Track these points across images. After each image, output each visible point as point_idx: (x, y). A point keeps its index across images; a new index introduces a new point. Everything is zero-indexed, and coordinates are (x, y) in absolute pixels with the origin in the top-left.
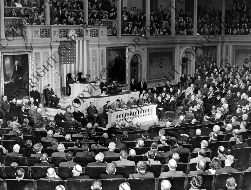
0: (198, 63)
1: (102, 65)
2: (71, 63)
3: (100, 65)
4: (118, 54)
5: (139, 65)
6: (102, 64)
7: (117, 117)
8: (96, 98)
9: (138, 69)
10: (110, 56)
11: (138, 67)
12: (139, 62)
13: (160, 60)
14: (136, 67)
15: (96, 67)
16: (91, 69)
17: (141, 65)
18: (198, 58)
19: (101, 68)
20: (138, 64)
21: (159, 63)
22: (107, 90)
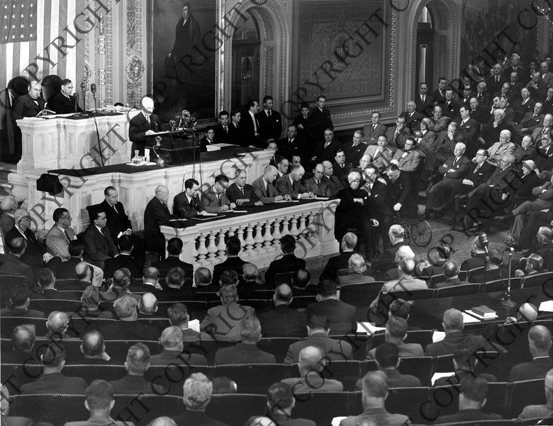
0: (472, 44)
1: (132, 47)
2: (18, 40)
3: (125, 47)
4: (189, 9)
5: (263, 50)
6: (132, 43)
7: (197, 246)
8: (118, 174)
9: (258, 63)
10: (161, 14)
11: (258, 56)
12: (262, 39)
13: (340, 32)
14: (250, 58)
15: (109, 57)
16: (90, 64)
17: (271, 50)
18: (472, 27)
19: (128, 60)
20: (259, 43)
21: (334, 44)
22: (158, 144)
